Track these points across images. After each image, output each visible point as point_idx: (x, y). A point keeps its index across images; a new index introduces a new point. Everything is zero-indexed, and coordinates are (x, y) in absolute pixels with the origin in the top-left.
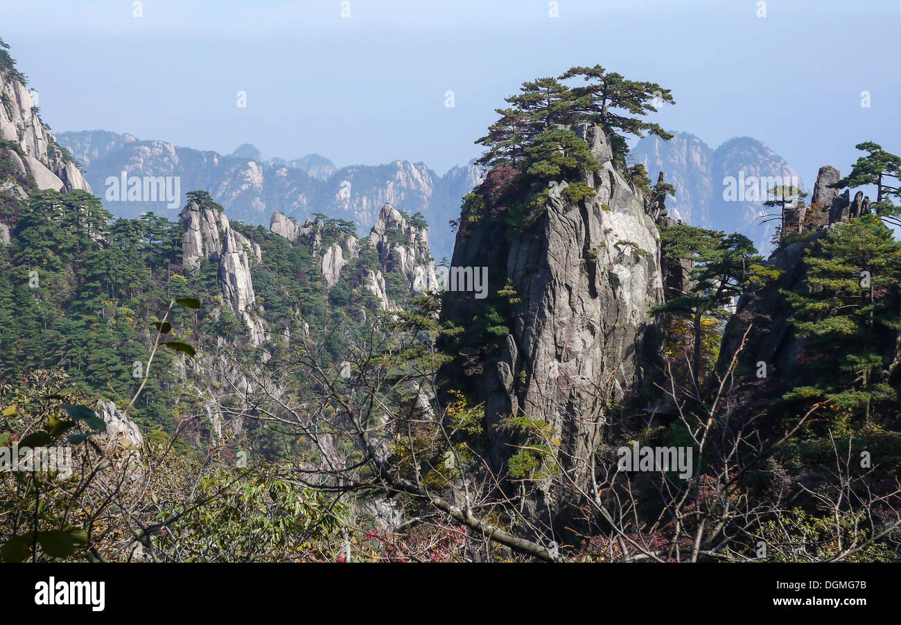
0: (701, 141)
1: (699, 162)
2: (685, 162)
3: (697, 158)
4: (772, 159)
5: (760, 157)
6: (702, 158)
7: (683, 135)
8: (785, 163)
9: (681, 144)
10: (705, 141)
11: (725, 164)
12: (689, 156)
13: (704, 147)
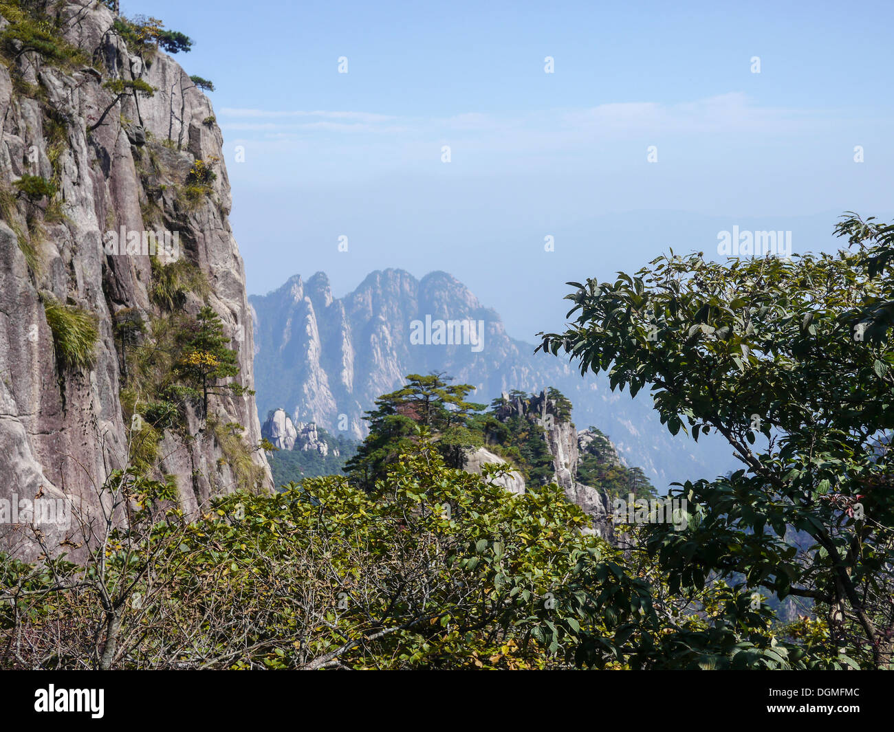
0: (410, 275)
1: (408, 289)
2: (399, 290)
3: (407, 287)
4: (457, 285)
5: (449, 284)
6: (410, 286)
7: (397, 271)
8: (466, 288)
9: (396, 277)
10: (413, 274)
11: (426, 291)
12: (401, 286)
13: (412, 278)
